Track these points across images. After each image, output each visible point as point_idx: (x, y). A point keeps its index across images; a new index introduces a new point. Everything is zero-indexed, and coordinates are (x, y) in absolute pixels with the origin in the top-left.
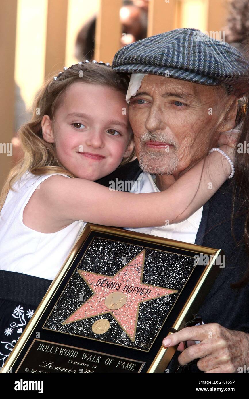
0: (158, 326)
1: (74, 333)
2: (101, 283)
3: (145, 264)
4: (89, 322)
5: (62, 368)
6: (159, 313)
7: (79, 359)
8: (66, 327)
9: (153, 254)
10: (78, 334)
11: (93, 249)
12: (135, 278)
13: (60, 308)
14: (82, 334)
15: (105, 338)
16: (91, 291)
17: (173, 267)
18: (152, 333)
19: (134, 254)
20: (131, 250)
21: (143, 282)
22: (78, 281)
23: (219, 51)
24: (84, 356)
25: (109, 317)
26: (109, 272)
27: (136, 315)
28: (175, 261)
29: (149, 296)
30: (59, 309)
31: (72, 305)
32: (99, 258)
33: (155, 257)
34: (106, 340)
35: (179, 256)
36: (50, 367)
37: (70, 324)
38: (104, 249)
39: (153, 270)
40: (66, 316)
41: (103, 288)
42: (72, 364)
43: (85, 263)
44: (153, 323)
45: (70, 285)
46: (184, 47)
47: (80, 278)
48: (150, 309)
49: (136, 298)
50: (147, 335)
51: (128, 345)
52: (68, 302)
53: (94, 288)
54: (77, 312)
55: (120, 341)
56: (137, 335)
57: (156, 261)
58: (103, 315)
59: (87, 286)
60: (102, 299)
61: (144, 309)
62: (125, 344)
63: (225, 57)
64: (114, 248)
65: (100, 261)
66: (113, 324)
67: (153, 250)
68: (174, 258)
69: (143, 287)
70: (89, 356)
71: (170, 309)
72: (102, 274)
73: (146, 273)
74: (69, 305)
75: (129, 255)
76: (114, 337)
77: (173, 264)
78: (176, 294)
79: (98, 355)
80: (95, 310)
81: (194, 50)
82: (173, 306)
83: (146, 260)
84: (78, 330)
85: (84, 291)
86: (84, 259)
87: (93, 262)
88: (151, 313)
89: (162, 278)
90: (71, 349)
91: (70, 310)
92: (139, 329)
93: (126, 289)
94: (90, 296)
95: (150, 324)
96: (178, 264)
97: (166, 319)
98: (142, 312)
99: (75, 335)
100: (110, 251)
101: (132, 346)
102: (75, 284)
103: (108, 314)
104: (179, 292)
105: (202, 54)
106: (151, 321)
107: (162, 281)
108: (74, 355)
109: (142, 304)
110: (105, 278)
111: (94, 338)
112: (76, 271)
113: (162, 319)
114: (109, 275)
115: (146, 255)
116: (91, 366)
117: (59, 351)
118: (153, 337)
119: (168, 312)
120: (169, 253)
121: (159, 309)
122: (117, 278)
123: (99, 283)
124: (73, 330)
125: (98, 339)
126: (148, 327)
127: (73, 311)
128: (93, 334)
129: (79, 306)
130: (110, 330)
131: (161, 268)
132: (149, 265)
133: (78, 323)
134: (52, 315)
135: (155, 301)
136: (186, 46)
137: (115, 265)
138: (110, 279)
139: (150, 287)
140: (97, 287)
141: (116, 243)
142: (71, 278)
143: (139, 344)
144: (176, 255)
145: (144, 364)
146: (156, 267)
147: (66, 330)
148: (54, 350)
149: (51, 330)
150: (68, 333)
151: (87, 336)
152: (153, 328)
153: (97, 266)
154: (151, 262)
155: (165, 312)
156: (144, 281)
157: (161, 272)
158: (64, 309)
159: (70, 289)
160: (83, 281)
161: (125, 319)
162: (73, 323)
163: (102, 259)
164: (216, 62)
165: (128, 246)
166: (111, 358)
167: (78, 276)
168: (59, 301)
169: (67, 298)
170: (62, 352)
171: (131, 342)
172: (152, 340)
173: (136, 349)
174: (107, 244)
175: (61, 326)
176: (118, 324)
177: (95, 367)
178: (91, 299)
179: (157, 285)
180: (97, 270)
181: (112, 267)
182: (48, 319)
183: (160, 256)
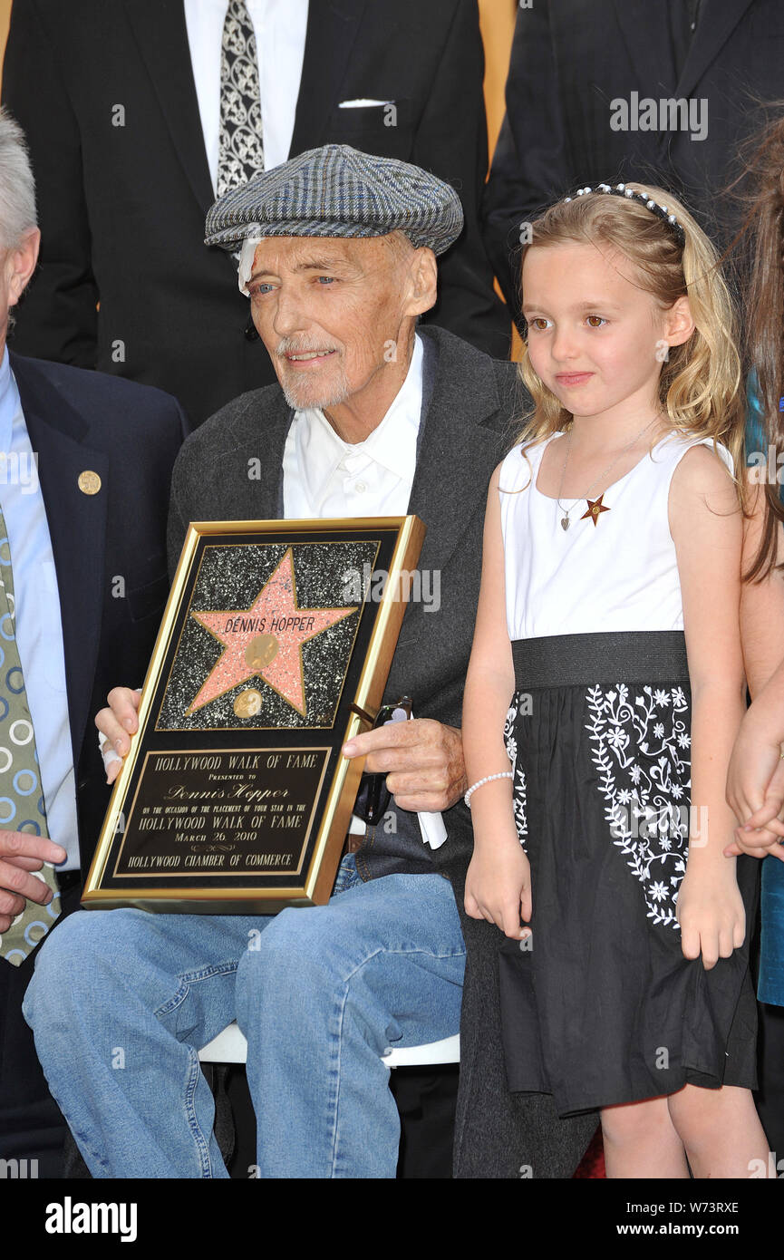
0: (338, 678)
1: (208, 726)
2: (233, 626)
3: (296, 573)
4: (228, 700)
5: (201, 793)
6: (335, 654)
7: (224, 769)
8: (193, 719)
9: (305, 552)
10: (214, 726)
11: (208, 570)
12: (285, 602)
13: (176, 687)
14: (221, 723)
15: (258, 722)
16: (220, 645)
17: (342, 567)
18: (331, 694)
19: (274, 560)
20: (269, 554)
21: (299, 606)
22: (195, 633)
23: (381, 176)
24: (232, 763)
25: (257, 682)
26: (242, 603)
27: (299, 668)
28: (342, 555)
29: (314, 629)
30: (175, 690)
31: (194, 678)
32: (221, 583)
33: (310, 557)
34: (261, 724)
35: (347, 544)
36: (182, 795)
37: (199, 712)
38: (225, 564)
39: (311, 581)
40: (188, 700)
41: (237, 635)
42: (216, 781)
43: (200, 597)
44: (330, 675)
45: (184, 642)
46: (315, 180)
47: (198, 627)
48: (320, 651)
49: (293, 638)
50: (325, 699)
51: (298, 725)
52: (186, 673)
53: (223, 637)
54: (204, 687)
55: (283, 720)
56: (308, 704)
57: (312, 563)
58: (247, 683)
59: (211, 637)
60: (240, 654)
61: (310, 655)
62: (292, 724)
63: (393, 185)
64: (241, 558)
65: (223, 587)
66: (267, 694)
67: (303, 546)
68: (339, 551)
69: (301, 616)
70: (240, 759)
71: (351, 642)
72: (231, 609)
73: (301, 588)
74: (189, 678)
75: (268, 565)
76: (273, 716)
77: (339, 562)
78: (356, 614)
79: (253, 754)
80: (234, 676)
81: (333, 181)
82: (355, 637)
83: (296, 566)
84: (212, 719)
85: (209, 647)
86: (197, 591)
87: (212, 592)
88: (323, 659)
89: (328, 592)
90: (209, 755)
91: (192, 687)
92: (309, 692)
93: (274, 627)
94: (219, 654)
95: (325, 679)
96: (349, 560)
97: (348, 662)
98: (309, 660)
99: (210, 729)
100: (236, 565)
101: (304, 725)
102: (192, 639)
103: (255, 678)
104: (360, 609)
105: (346, 187)
106: (326, 671)
107: (329, 596)
108: (216, 764)
109: (305, 645)
110: (238, 615)
111: (241, 725)
112: (189, 615)
113: (343, 664)
114: (243, 609)
115: (294, 556)
116: (246, 777)
117: (190, 764)
118: (335, 700)
119: (350, 649)
120: (330, 543)
121: (334, 648)
122: (257, 610)
123: (229, 626)
124: (206, 721)
125: (247, 725)
126: (323, 684)
127: (199, 688)
128: (237, 720)
129: (206, 676)
130: (263, 706)
131: (322, 574)
132: (303, 574)
133: (211, 706)
134: (166, 703)
135: (325, 635)
136: (320, 177)
137: (248, 588)
138: (245, 615)
139: (312, 613)
140: (227, 634)
141: (243, 548)
142: (183, 630)
143: (315, 718)
144: (343, 545)
145: (329, 750)
146: (315, 574)
147: (194, 725)
148: (182, 764)
149: (170, 729)
150: (198, 727)
151: (229, 727)
152: (332, 683)
153: (220, 598)
154: (305, 568)
155: (344, 649)
156: (299, 604)
157: (324, 582)
158: (184, 687)
159: (185, 649)
160: (203, 630)
161: (283, 679)
162: (203, 709)
163: (225, 583)
164: (372, 196)
165: (262, 549)
166: (275, 754)
167: (193, 624)
168: (173, 676)
169: (184, 668)
170: (195, 764)
171: (300, 717)
172: (334, 705)
173: (312, 728)
174: (229, 554)
175: (185, 718)
176: (274, 692)
177: (254, 777)
178: (224, 659)
179: (322, 605)
180: (221, 605)
181: (244, 593)
182: (161, 711)
183: (317, 552)
